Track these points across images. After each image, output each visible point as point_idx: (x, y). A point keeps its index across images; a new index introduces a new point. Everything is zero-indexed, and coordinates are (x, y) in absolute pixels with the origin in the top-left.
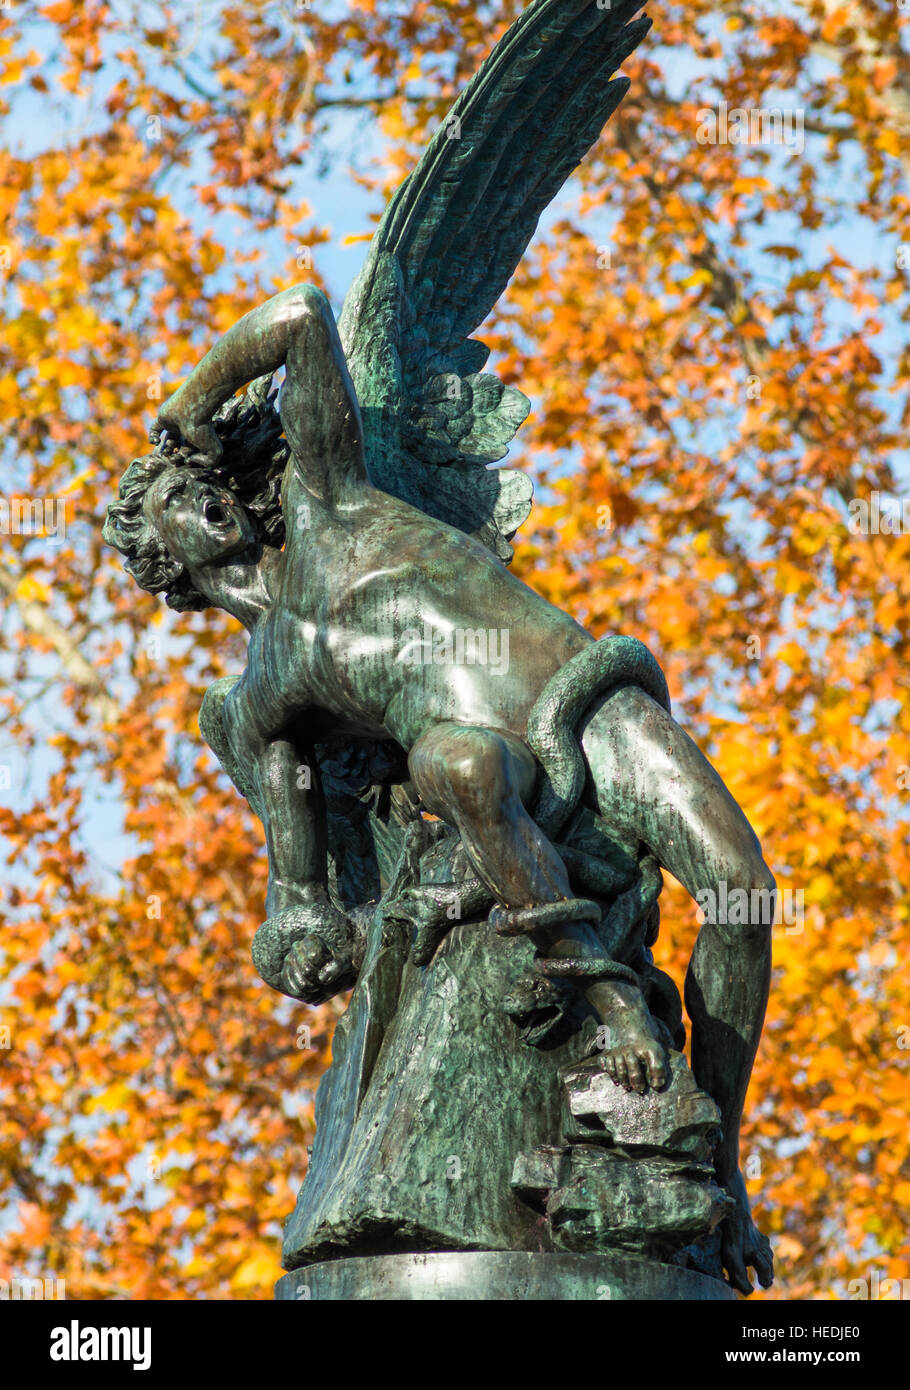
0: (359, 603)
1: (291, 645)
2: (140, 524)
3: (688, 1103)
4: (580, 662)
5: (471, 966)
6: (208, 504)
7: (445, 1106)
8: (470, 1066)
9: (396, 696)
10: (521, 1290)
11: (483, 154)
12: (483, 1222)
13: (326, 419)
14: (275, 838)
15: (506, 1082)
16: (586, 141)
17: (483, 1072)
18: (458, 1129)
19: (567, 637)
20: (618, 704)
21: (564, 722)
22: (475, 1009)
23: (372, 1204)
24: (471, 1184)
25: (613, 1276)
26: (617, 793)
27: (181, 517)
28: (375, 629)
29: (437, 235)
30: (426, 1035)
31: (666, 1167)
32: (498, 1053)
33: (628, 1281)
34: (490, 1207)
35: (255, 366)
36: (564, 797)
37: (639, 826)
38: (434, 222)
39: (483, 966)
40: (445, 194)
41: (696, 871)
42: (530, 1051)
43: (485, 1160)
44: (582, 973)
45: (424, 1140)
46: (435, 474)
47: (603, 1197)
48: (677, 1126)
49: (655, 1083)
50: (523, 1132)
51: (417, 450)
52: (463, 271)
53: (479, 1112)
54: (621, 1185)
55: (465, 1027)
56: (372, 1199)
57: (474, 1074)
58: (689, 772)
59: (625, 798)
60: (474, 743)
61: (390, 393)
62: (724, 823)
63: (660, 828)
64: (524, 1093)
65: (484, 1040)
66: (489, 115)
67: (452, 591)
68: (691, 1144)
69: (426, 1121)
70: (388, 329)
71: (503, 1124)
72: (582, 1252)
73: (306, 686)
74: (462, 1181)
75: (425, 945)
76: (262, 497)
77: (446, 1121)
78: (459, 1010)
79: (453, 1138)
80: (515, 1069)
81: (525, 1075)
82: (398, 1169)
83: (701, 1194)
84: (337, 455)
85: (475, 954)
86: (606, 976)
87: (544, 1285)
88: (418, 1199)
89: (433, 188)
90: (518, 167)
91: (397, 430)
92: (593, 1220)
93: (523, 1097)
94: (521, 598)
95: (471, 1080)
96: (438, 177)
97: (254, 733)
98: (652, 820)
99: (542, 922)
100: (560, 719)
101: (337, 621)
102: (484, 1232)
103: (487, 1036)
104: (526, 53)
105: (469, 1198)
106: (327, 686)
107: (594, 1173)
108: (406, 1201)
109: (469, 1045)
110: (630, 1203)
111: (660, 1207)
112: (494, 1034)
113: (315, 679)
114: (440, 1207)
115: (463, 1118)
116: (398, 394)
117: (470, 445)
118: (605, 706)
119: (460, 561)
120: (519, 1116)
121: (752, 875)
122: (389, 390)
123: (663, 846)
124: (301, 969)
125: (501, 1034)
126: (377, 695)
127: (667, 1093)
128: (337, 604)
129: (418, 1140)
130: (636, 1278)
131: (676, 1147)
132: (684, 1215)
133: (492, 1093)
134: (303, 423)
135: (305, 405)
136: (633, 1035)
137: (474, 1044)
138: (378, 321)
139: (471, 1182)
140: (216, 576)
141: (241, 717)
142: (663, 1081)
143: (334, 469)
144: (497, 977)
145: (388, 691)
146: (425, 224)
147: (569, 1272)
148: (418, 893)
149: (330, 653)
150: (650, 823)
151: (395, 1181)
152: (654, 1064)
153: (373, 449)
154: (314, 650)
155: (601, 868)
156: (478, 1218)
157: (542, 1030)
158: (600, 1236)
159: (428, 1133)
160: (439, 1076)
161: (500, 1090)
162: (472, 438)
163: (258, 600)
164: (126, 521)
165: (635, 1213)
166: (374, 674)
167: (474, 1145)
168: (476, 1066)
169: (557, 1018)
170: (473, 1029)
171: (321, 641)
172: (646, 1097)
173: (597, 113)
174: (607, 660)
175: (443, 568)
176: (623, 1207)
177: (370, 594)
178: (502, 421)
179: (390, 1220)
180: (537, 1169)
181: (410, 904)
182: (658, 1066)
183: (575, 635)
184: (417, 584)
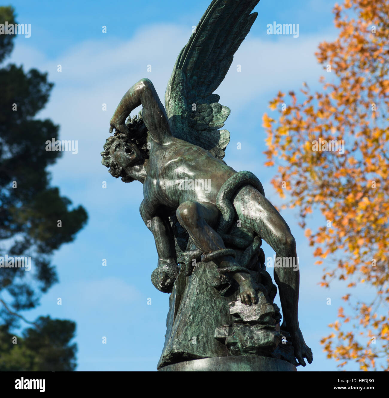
0: (167, 171)
1: (150, 186)
2: (110, 157)
3: (264, 307)
4: (230, 180)
5: (202, 274)
6: (126, 148)
7: (196, 317)
8: (203, 304)
9: (181, 197)
10: (217, 369)
11: (209, 38)
12: (209, 350)
13: (155, 118)
14: (157, 246)
15: (215, 308)
16: (245, 32)
17: (207, 305)
18: (200, 323)
19: (228, 173)
20: (244, 191)
21: (226, 198)
22: (204, 287)
23: (174, 348)
24: (205, 339)
25: (246, 362)
26: (245, 218)
27: (119, 153)
28: (172, 178)
29: (196, 63)
30: (190, 296)
31: (259, 327)
32: (212, 298)
33: (252, 363)
34: (211, 345)
35: (132, 104)
36: (227, 220)
37: (252, 227)
38: (194, 59)
39: (206, 274)
40: (198, 51)
41: (270, 238)
42: (222, 298)
43: (209, 332)
44: (230, 271)
45: (189, 327)
46: (200, 133)
47: (240, 338)
48: (262, 314)
49: (253, 301)
50: (221, 322)
51: (194, 127)
52: (207, 74)
53: (207, 317)
54: (246, 334)
55: (201, 292)
56: (174, 346)
57: (204, 306)
58: (265, 209)
59: (247, 219)
60: (187, 204)
61: (183, 111)
62: (276, 223)
63: (258, 227)
64: (221, 310)
65: (207, 296)
66: (210, 26)
67: (194, 164)
68: (267, 319)
69: (190, 322)
70: (181, 92)
71: (214, 320)
72: (237, 355)
73: (156, 198)
74: (202, 338)
75: (189, 269)
76: (145, 145)
77: (196, 321)
78: (199, 287)
79: (199, 326)
80: (218, 303)
81: (221, 305)
82: (182, 337)
83: (271, 334)
84: (161, 129)
85: (204, 270)
86: (238, 271)
87: (225, 366)
88: (188, 345)
89: (193, 49)
90: (223, 41)
91: (187, 121)
92: (238, 345)
93: (221, 312)
94: (215, 163)
95: (203, 308)
96: (194, 46)
97: (148, 215)
98: (256, 224)
99: (214, 256)
100: (225, 197)
101: (161, 177)
102: (209, 353)
103: (208, 294)
104: (220, 7)
105: (204, 344)
106: (162, 197)
107: (237, 331)
108: (184, 346)
109: (203, 298)
110: (249, 339)
111: (258, 339)
112: (210, 294)
113: (158, 195)
114: (195, 347)
115: (202, 320)
116: (186, 110)
117: (212, 124)
118: (240, 192)
119: (196, 155)
120: (220, 317)
121: (286, 237)
122: (183, 109)
123: (260, 232)
124: (160, 282)
125: (213, 293)
126: (175, 198)
127: (258, 304)
128: (161, 172)
129: (187, 328)
130: (254, 362)
131: (262, 320)
132: (266, 341)
133: (211, 311)
134: (149, 121)
135: (148, 114)
136: (246, 288)
137: (204, 297)
138: (177, 90)
139: (205, 338)
140: (132, 170)
141: (144, 211)
142: (256, 301)
143: (161, 133)
144: (210, 276)
145: (178, 196)
146: (192, 60)
147: (232, 362)
148: (185, 254)
149: (160, 187)
150: (255, 225)
151: (180, 340)
152: (252, 296)
153: (179, 128)
154: (157, 187)
155: (240, 240)
156: (207, 349)
157: (225, 291)
158: (242, 350)
159: (191, 325)
160: (194, 307)
161: (213, 310)
162: (213, 122)
163: (144, 175)
164: (105, 157)
165: (251, 342)
166: (173, 191)
167: (205, 328)
168: (205, 304)
169: (229, 287)
170: (204, 293)
171: (158, 184)
172: (252, 306)
173: (248, 23)
174: (238, 178)
175: (191, 157)
176: (247, 340)
177: (170, 168)
178: (222, 116)
179: (180, 352)
180: (222, 332)
181: (183, 258)
182: (253, 296)
183: (231, 172)
184: (183, 163)
